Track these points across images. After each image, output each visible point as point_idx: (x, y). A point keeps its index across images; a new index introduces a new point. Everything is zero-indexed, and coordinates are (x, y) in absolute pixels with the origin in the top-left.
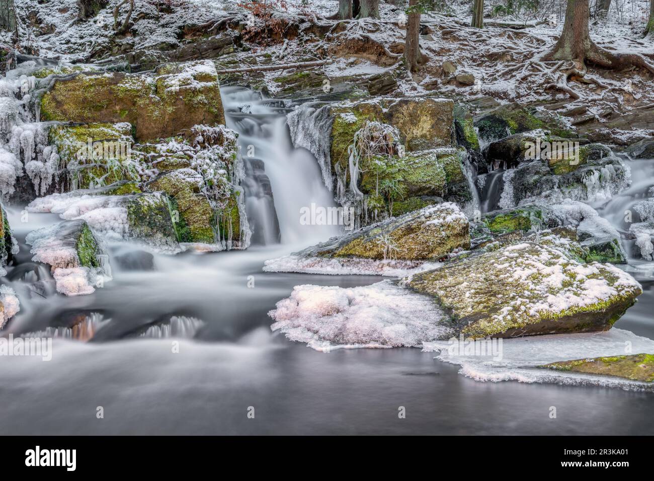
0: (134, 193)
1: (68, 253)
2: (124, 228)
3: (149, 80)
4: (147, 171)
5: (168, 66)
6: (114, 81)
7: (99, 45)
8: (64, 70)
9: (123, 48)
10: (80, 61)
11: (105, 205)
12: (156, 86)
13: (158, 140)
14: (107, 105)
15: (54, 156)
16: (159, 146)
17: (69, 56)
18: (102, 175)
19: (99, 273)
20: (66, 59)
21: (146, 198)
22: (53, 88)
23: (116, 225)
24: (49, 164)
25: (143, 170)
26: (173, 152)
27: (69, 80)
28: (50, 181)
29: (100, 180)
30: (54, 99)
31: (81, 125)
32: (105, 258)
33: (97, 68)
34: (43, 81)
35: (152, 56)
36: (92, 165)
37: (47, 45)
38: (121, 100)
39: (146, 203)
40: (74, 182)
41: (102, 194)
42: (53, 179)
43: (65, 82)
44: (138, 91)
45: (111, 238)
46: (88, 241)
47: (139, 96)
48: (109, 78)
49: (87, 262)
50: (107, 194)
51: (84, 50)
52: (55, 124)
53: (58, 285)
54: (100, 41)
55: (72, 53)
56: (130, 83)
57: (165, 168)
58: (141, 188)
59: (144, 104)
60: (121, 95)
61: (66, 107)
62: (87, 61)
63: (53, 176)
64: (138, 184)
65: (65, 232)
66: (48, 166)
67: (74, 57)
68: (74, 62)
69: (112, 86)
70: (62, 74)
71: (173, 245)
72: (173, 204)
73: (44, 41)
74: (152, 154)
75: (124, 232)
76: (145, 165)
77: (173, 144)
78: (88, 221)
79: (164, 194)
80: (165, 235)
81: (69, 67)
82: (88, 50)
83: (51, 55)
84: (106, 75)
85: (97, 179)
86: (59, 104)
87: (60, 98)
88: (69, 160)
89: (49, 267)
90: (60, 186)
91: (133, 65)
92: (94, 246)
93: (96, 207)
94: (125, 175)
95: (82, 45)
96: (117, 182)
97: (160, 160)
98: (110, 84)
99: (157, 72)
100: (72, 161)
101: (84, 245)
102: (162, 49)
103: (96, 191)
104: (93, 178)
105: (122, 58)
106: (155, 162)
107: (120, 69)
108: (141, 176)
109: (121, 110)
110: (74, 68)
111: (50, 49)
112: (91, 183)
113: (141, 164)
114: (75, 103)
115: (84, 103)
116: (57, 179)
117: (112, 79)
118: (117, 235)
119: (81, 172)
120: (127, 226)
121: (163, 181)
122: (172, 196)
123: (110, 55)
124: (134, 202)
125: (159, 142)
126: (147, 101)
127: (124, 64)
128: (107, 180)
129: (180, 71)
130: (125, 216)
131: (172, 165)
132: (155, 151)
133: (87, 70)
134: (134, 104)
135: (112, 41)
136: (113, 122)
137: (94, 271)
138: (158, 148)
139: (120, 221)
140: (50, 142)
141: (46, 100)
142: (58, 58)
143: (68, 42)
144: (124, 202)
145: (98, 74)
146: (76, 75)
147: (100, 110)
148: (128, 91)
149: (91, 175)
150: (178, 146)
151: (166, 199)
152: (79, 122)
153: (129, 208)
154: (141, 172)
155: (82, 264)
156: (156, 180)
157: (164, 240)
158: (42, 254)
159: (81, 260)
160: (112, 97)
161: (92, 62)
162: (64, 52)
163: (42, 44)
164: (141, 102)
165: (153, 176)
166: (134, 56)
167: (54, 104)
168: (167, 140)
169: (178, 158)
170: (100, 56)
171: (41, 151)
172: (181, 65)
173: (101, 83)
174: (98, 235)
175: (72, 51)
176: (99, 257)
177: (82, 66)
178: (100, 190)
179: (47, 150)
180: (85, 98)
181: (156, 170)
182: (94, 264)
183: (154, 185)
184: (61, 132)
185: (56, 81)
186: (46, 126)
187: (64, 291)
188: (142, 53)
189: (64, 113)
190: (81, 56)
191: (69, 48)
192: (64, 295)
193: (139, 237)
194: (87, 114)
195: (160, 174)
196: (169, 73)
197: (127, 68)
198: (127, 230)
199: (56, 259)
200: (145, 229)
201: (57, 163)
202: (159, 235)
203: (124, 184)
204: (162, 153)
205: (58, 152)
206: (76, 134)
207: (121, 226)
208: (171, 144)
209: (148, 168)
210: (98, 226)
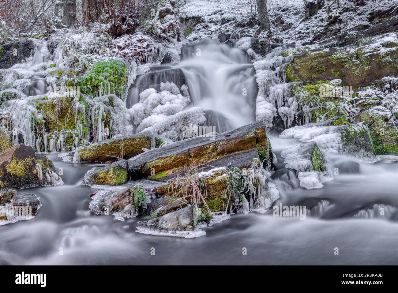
0: (345, 124)
1: (306, 162)
2: (339, 146)
3: (352, 51)
4: (352, 110)
5: (364, 40)
6: (330, 54)
7: (319, 32)
8: (299, 50)
9: (333, 32)
10: (307, 43)
11: (327, 132)
12: (357, 54)
13: (359, 88)
14: (326, 69)
15: (295, 103)
16: (360, 93)
17: (300, 41)
18: (324, 113)
19: (325, 175)
20: (298, 43)
21: (353, 127)
22: (293, 62)
23: (334, 144)
24: (292, 108)
25: (350, 109)
26: (370, 96)
27: (302, 56)
28: (293, 119)
29: (323, 117)
30: (294, 68)
31: (310, 83)
32: (328, 165)
33: (318, 47)
34: (287, 58)
35: (352, 35)
36: (317, 107)
37: (287, 36)
38: (335, 65)
39: (353, 130)
40: (307, 119)
41: (324, 125)
42: (295, 118)
43: (300, 57)
44: (345, 58)
45: (332, 153)
46: (318, 155)
47: (346, 62)
48: (326, 52)
49: (318, 168)
50: (328, 125)
51: (309, 37)
52: (294, 83)
53: (301, 183)
54: (319, 29)
55: (302, 39)
56: (340, 54)
57: (364, 106)
58: (349, 120)
59: (349, 66)
60: (334, 62)
61: (300, 73)
62: (311, 43)
63: (295, 115)
64: (347, 118)
65: (304, 150)
66: (291, 110)
67: (303, 41)
68: (304, 45)
69: (329, 57)
70: (298, 53)
71: (372, 157)
72: (370, 130)
73: (285, 34)
74: (356, 98)
75: (339, 149)
76: (351, 105)
77: (369, 91)
78: (317, 142)
79: (364, 124)
80: (366, 150)
81: (302, 48)
82: (312, 36)
83: (290, 42)
84: (325, 50)
85: (321, 116)
86: (297, 71)
87: (297, 67)
88: (304, 105)
89: (295, 171)
90: (299, 121)
91: (340, 42)
92: (322, 158)
93: (321, 134)
94: (338, 113)
95: (308, 33)
96: (334, 117)
97: (361, 101)
98: (327, 56)
99: (357, 45)
100: (306, 106)
101: (315, 158)
102: (359, 29)
103: (320, 124)
104: (318, 116)
105: (333, 38)
106: (358, 103)
107: (333, 46)
108: (349, 112)
109: (334, 71)
110: (305, 48)
111: (289, 38)
112: (318, 119)
113: (349, 105)
114: (306, 70)
115: (312, 69)
116: (297, 117)
117: (329, 52)
118: (335, 151)
119: (311, 112)
120: (341, 145)
121: (364, 115)
122: (370, 125)
123: (326, 38)
124: (345, 130)
125: (360, 90)
126: (351, 64)
127: (335, 42)
128: (327, 117)
129: (372, 42)
130: (339, 138)
131: (369, 104)
132: (357, 96)
133: (312, 48)
134: (343, 67)
135: (326, 28)
136: (330, 80)
137: (322, 173)
138: (360, 94)
139: (337, 142)
140: (292, 95)
141: (289, 70)
142: (294, 43)
143: (300, 33)
144: (339, 130)
145: (319, 50)
146: (307, 52)
147: (321, 73)
148: (339, 59)
149: (317, 114)
150: (373, 92)
151: (366, 127)
152: (309, 81)
153: (342, 133)
154: (349, 110)
155: (315, 169)
156: (359, 115)
157: (365, 154)
158: (291, 163)
159: (314, 167)
160: (329, 64)
161: (315, 43)
162: (298, 39)
163: (284, 36)
164: (347, 65)
165: (357, 112)
166: (340, 37)
167: (293, 72)
168: (365, 88)
169: (373, 99)
170: (319, 39)
171: (287, 101)
172: (373, 38)
173: (321, 56)
174: (324, 151)
175: (302, 38)
176: (325, 165)
177: (310, 46)
178: (323, 123)
179: (290, 100)
180: (312, 66)
181: (358, 108)
182: (322, 170)
183: (358, 118)
184: (299, 88)
185: (294, 57)
186: (289, 85)
187: (304, 186)
188: (346, 34)
189: (300, 76)
190: (307, 40)
191: (300, 36)
192: (304, 188)
193: (349, 152)
194: (314, 76)
195: (361, 111)
196: (365, 44)
197: (337, 44)
198: (341, 148)
199: (299, 166)
200: (353, 147)
201: (297, 107)
202: (363, 151)
203: (338, 119)
204: (362, 97)
205: (297, 101)
206: (307, 89)
207: (337, 145)
208: (368, 90)
209: (353, 107)
210: (323, 146)
